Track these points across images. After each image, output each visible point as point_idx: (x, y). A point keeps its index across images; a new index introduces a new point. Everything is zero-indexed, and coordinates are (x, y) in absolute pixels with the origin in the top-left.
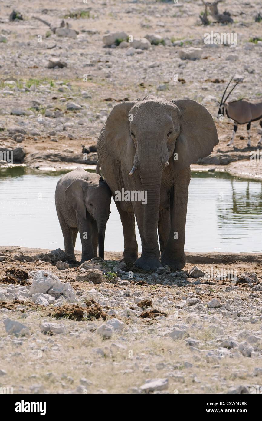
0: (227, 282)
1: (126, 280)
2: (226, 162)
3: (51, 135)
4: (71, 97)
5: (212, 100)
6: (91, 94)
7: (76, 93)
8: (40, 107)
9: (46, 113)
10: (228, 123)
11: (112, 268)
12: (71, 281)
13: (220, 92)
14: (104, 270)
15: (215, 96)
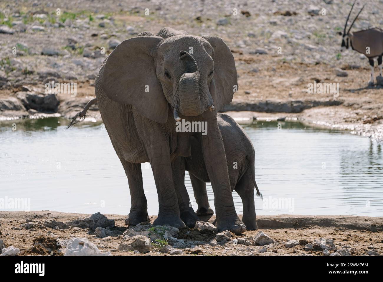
0: (298, 250)
1: (178, 248)
2: (299, 109)
3: (90, 79)
4: (114, 33)
5: (282, 36)
6: (138, 29)
7: (120, 29)
8: (77, 46)
9: (84, 53)
10: (301, 64)
11: (162, 235)
12: (112, 251)
13: (292, 26)
14: (153, 237)
15: (286, 31)
